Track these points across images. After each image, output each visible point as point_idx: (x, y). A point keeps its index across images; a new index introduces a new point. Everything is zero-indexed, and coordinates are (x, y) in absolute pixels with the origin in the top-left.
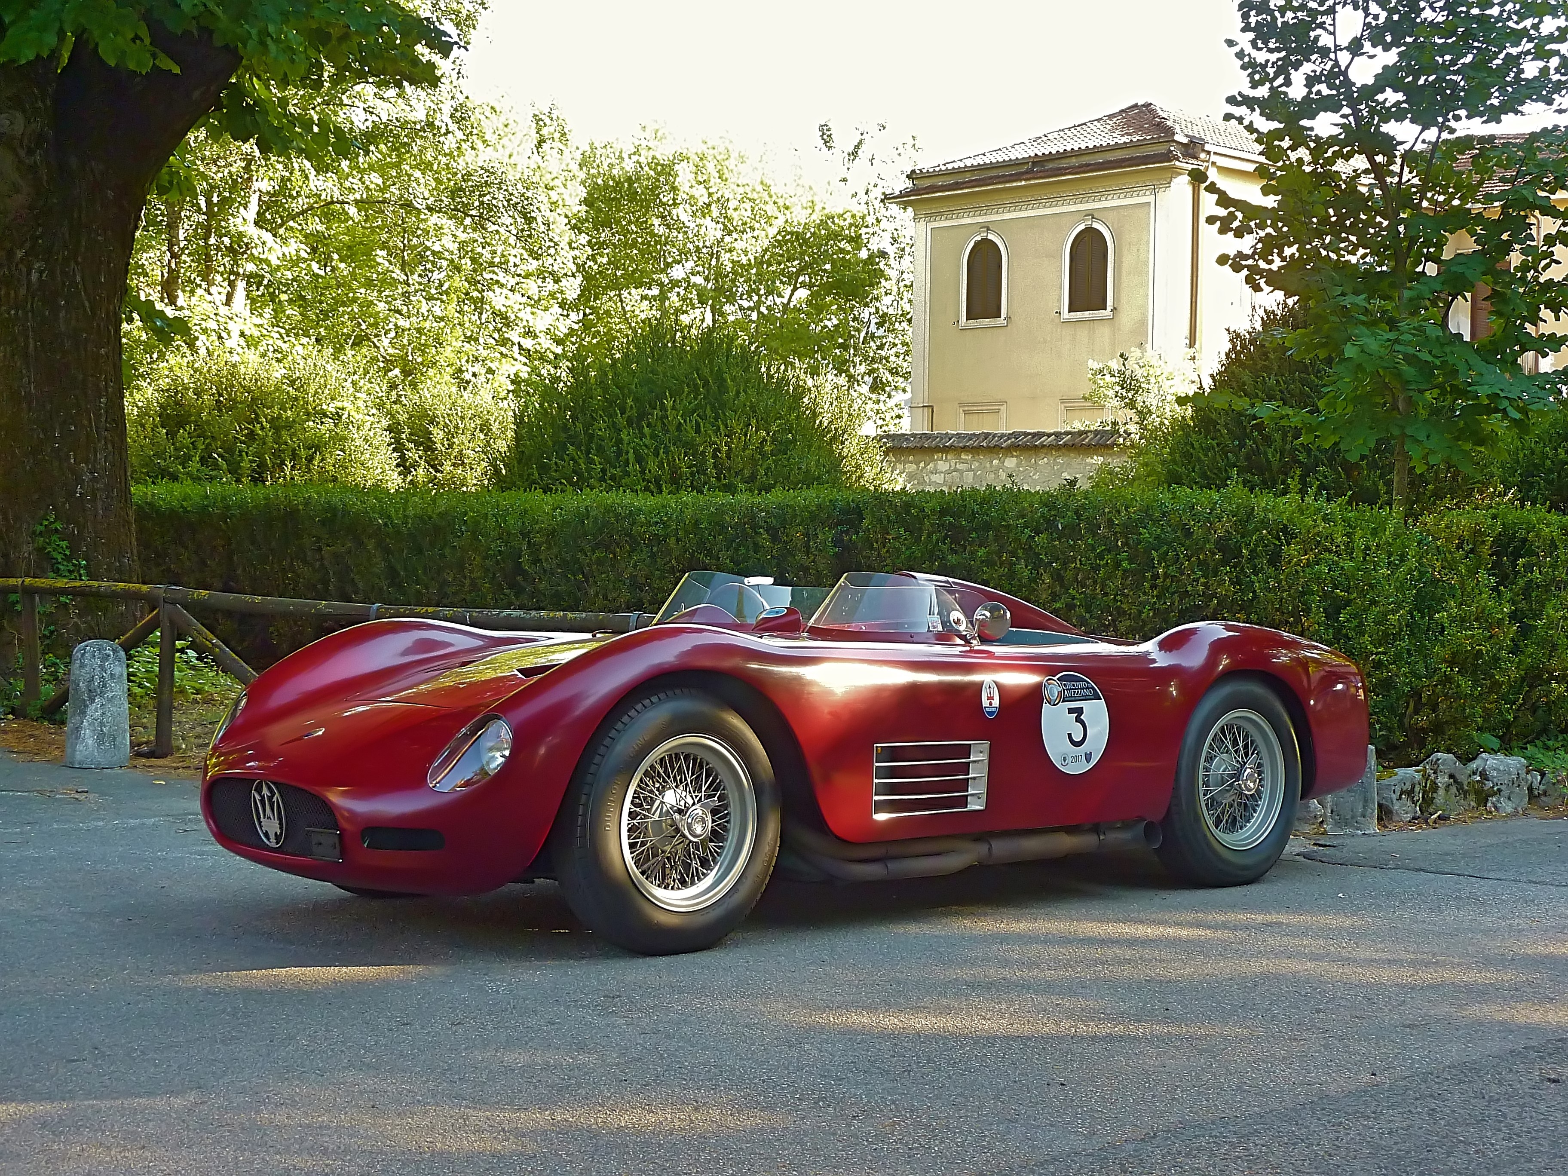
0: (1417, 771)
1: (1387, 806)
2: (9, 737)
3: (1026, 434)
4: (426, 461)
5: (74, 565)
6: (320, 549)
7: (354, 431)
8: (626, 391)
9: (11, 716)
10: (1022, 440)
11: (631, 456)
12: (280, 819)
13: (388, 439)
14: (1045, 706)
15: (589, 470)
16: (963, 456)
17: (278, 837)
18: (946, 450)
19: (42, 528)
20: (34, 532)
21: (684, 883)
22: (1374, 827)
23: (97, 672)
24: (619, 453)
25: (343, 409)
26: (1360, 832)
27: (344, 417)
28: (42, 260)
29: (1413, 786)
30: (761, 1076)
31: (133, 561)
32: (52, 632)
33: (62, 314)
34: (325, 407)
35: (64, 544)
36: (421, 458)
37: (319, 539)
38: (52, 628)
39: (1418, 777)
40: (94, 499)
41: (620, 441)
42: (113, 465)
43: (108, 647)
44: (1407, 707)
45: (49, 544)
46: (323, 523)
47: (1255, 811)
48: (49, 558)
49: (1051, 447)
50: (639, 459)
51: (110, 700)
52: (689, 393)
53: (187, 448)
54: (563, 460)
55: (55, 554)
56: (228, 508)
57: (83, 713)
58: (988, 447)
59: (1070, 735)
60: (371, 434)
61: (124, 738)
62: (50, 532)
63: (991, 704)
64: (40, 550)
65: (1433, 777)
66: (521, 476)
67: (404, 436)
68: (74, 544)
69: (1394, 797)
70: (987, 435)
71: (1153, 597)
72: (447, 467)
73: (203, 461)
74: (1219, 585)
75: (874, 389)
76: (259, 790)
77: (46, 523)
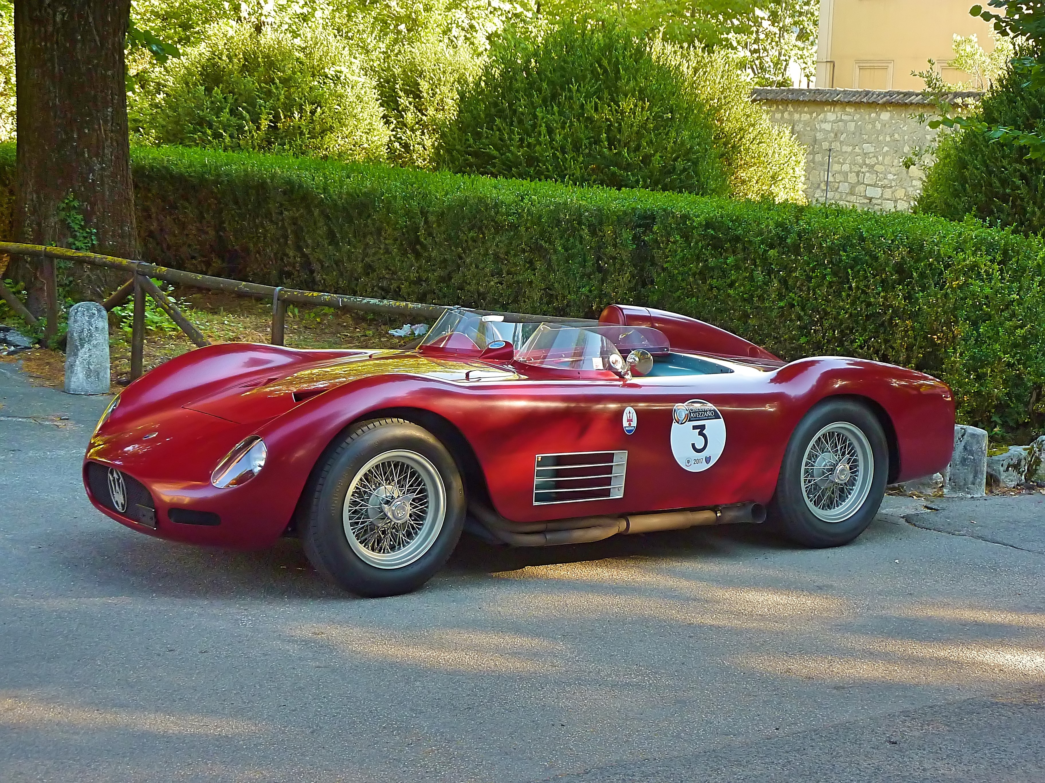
0: (1025, 450)
1: (996, 476)
2: (32, 364)
3: (899, 93)
4: (415, 106)
5: (87, 233)
6: (281, 213)
7: (349, 90)
8: (543, 76)
9: (37, 346)
10: (895, 98)
11: (543, 129)
12: (124, 494)
13: (376, 96)
14: (675, 425)
15: (511, 139)
16: (848, 109)
17: (123, 506)
18: (834, 103)
19: (64, 205)
20: (58, 208)
21: (393, 548)
22: (982, 492)
23: (85, 326)
24: (534, 126)
25: (340, 72)
26: (969, 496)
27: (341, 78)
28: (64, 5)
29: (1020, 461)
30: (372, 707)
31: (132, 228)
32: (71, 282)
33: (79, 45)
34: (327, 70)
35: (80, 217)
36: (410, 103)
37: (281, 205)
38: (71, 279)
39: (1025, 454)
40: (102, 184)
41: (535, 117)
42: (117, 158)
43: (94, 307)
44: (1031, 396)
45: (69, 217)
46: (285, 193)
47: (850, 494)
48: (69, 227)
49: (918, 105)
50: (550, 131)
51: (95, 346)
52: (591, 79)
53: (220, 102)
54: (492, 130)
55: (72, 225)
56: (219, 176)
57: (76, 355)
58: (868, 103)
59: (693, 445)
60: (363, 92)
61: (106, 373)
62: (69, 208)
63: (630, 424)
64: (63, 221)
65: (1037, 454)
66: (460, 140)
67: (397, 86)
68: (87, 219)
69: (1002, 469)
70: (867, 93)
71: (848, 303)
72: (431, 111)
73: (232, 112)
74: (894, 298)
75: (799, 38)
76: (112, 474)
77: (67, 201)
